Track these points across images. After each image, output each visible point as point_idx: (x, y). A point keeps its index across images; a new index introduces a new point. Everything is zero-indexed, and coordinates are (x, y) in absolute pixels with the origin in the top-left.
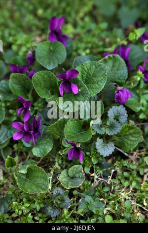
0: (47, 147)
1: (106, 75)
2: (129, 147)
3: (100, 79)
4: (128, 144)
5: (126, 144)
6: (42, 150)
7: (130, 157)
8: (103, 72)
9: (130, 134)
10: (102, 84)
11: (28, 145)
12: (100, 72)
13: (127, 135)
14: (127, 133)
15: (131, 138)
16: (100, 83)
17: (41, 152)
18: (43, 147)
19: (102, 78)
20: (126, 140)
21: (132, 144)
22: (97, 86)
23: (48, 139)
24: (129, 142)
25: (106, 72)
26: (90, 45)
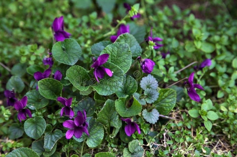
0: (99, 135)
1: (130, 52)
2: (168, 109)
3: (125, 57)
4: (166, 107)
5: (165, 108)
6: (95, 140)
7: (171, 118)
8: (126, 50)
9: (166, 97)
10: (129, 61)
11: (80, 140)
12: (123, 50)
13: (163, 99)
14: (163, 97)
15: (168, 100)
16: (126, 61)
17: (94, 141)
18: (95, 137)
19: (127, 55)
20: (164, 104)
21: (170, 105)
22: (125, 63)
23: (98, 127)
24: (167, 105)
25: (128, 49)
26: (89, 36)
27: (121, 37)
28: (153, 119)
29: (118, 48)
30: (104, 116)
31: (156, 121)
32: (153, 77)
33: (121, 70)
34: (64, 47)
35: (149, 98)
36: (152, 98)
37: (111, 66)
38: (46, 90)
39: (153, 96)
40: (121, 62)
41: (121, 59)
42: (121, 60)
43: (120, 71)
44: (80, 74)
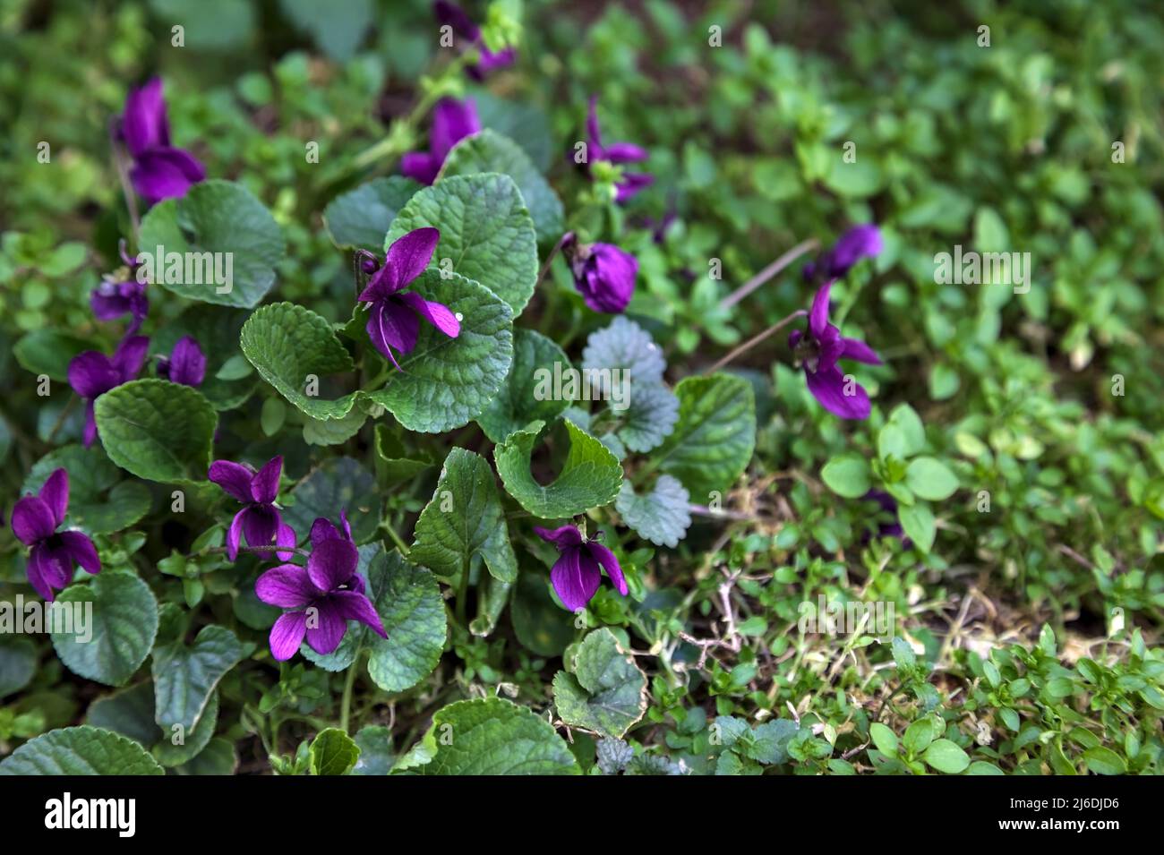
0: (422, 628)
1: (523, 213)
2: (724, 474)
3: (506, 242)
4: (711, 462)
5: (704, 468)
6: (405, 653)
7: (735, 515)
8: (505, 206)
9: (707, 416)
10: (524, 257)
12: (492, 210)
13: (696, 426)
14: (695, 418)
15: (716, 432)
16: (513, 258)
17: (402, 661)
18: (405, 638)
19: (513, 232)
20: (700, 452)
21: (730, 451)
22: (507, 273)
23: (417, 591)
24: (714, 453)
25: (517, 202)
26: (284, 172)
27: (461, 152)
28: (664, 526)
29: (467, 201)
30: (442, 533)
31: (682, 534)
32: (634, 327)
33: (498, 302)
34: (189, 226)
35: (638, 428)
36: (650, 426)
37: (447, 290)
38: (136, 438)
39: (652, 416)
40: (486, 268)
41: (487, 252)
42: (488, 255)
43: (494, 308)
44: (296, 342)
